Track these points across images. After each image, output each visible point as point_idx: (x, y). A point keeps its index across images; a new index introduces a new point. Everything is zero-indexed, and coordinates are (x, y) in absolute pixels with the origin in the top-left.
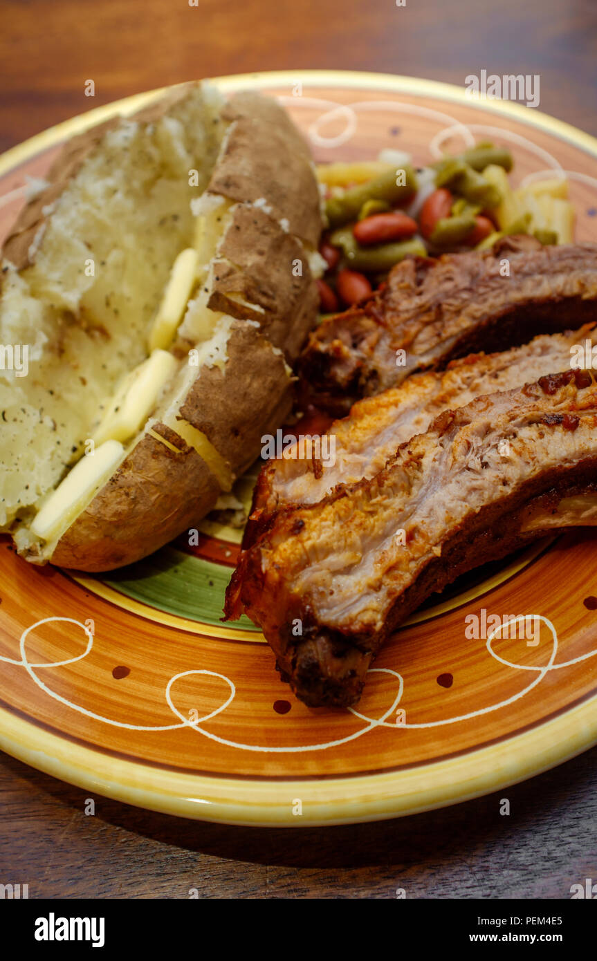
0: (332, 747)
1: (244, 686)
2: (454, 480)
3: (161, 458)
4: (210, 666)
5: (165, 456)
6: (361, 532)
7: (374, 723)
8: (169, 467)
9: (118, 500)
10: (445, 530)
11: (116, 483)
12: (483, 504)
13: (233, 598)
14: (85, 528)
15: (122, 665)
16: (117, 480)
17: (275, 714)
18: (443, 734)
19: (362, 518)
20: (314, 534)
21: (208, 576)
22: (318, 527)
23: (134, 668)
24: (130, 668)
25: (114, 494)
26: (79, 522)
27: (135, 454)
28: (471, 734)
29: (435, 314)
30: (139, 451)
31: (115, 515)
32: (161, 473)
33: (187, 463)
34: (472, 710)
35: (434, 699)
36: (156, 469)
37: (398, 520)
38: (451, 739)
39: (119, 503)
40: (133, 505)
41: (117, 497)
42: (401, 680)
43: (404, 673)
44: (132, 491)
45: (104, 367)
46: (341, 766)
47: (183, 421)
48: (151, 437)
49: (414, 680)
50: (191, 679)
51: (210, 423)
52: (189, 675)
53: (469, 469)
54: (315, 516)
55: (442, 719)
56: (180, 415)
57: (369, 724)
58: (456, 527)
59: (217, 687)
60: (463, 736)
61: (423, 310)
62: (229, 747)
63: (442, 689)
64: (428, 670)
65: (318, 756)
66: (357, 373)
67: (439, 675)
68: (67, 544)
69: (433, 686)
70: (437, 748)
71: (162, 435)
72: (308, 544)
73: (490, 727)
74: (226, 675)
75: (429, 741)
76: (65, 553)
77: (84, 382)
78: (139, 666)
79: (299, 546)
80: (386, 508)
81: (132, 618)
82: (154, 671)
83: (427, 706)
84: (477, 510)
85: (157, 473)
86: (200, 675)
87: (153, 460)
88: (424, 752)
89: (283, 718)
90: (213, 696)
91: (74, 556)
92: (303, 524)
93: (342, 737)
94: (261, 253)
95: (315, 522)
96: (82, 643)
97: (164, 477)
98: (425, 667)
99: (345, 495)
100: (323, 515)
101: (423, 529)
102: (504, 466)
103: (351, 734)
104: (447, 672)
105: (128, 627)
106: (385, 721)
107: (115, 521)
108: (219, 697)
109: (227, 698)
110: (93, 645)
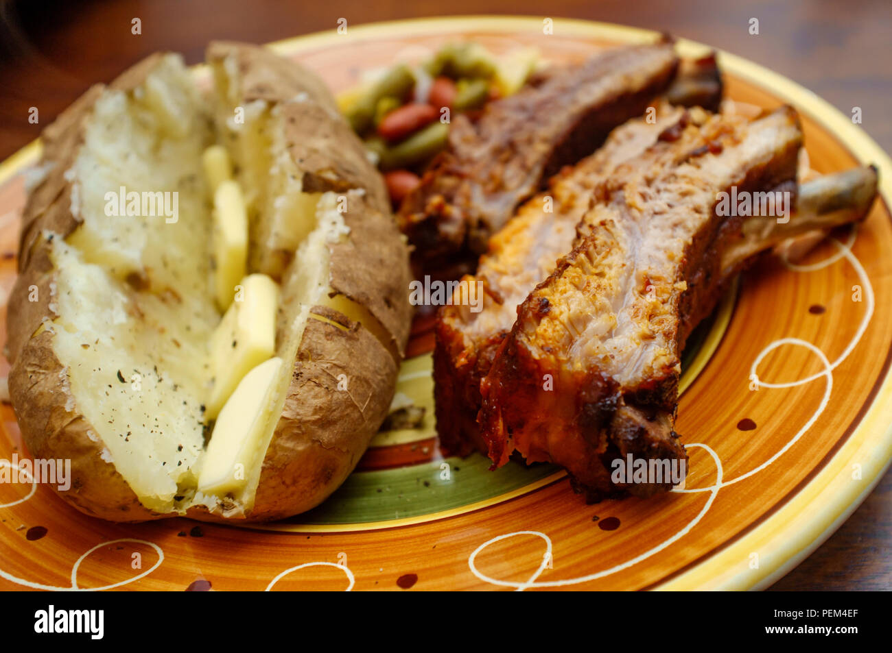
0: (694, 527)
1: (553, 529)
2: (651, 227)
3: (335, 338)
4: (500, 531)
5: (338, 335)
6: (604, 292)
7: (715, 489)
8: (348, 346)
9: (312, 393)
10: (674, 267)
11: (301, 377)
12: (692, 234)
13: (498, 430)
14: (288, 439)
15: (403, 575)
16: (301, 373)
17: (608, 533)
18: (789, 461)
19: (595, 281)
20: (564, 308)
21: (418, 480)
22: (562, 300)
23: (418, 571)
24: (414, 573)
25: (305, 388)
26: (278, 434)
27: (307, 341)
28: (813, 449)
29: (508, 151)
30: (310, 336)
31: (315, 412)
32: (343, 353)
33: (361, 340)
34: (795, 432)
35: (751, 443)
36: (337, 350)
37: (626, 274)
38: (801, 461)
39: (315, 397)
40: (330, 396)
41: (310, 391)
42: (705, 447)
43: (703, 439)
44: (323, 380)
45: (188, 329)
46: (718, 536)
47: (337, 297)
48: (315, 320)
49: (717, 440)
50: (490, 550)
51: (363, 293)
52: (485, 548)
53: (656, 213)
54: (553, 292)
55: (776, 453)
56: (332, 291)
57: (710, 492)
58: (682, 261)
59: (525, 543)
60: (809, 453)
61: (497, 152)
62: (588, 582)
63: (750, 433)
64: (722, 426)
65: (687, 540)
66: (467, 225)
67: (737, 423)
68: (272, 468)
69: (741, 436)
70: (795, 474)
71: (324, 316)
72: (564, 318)
73: (825, 434)
74: (524, 530)
75: (782, 473)
76: (273, 483)
77: (177, 344)
78: (422, 567)
79: (557, 322)
80: (610, 267)
81: (376, 534)
82: (443, 562)
83: (751, 451)
84: (690, 241)
85: (339, 354)
86: (496, 543)
87: (329, 342)
88: (787, 483)
89: (620, 532)
90: (528, 552)
91: (284, 483)
92: (548, 302)
93: (695, 516)
94: (326, 137)
95: (557, 296)
96: (340, 577)
97: (348, 357)
98: (716, 426)
99: (568, 265)
100: (561, 288)
101: (653, 273)
102: (688, 199)
103: (702, 509)
104: (741, 418)
105: (379, 542)
106: (723, 482)
107: (319, 419)
108: (536, 549)
109: (545, 545)
110: (354, 574)
